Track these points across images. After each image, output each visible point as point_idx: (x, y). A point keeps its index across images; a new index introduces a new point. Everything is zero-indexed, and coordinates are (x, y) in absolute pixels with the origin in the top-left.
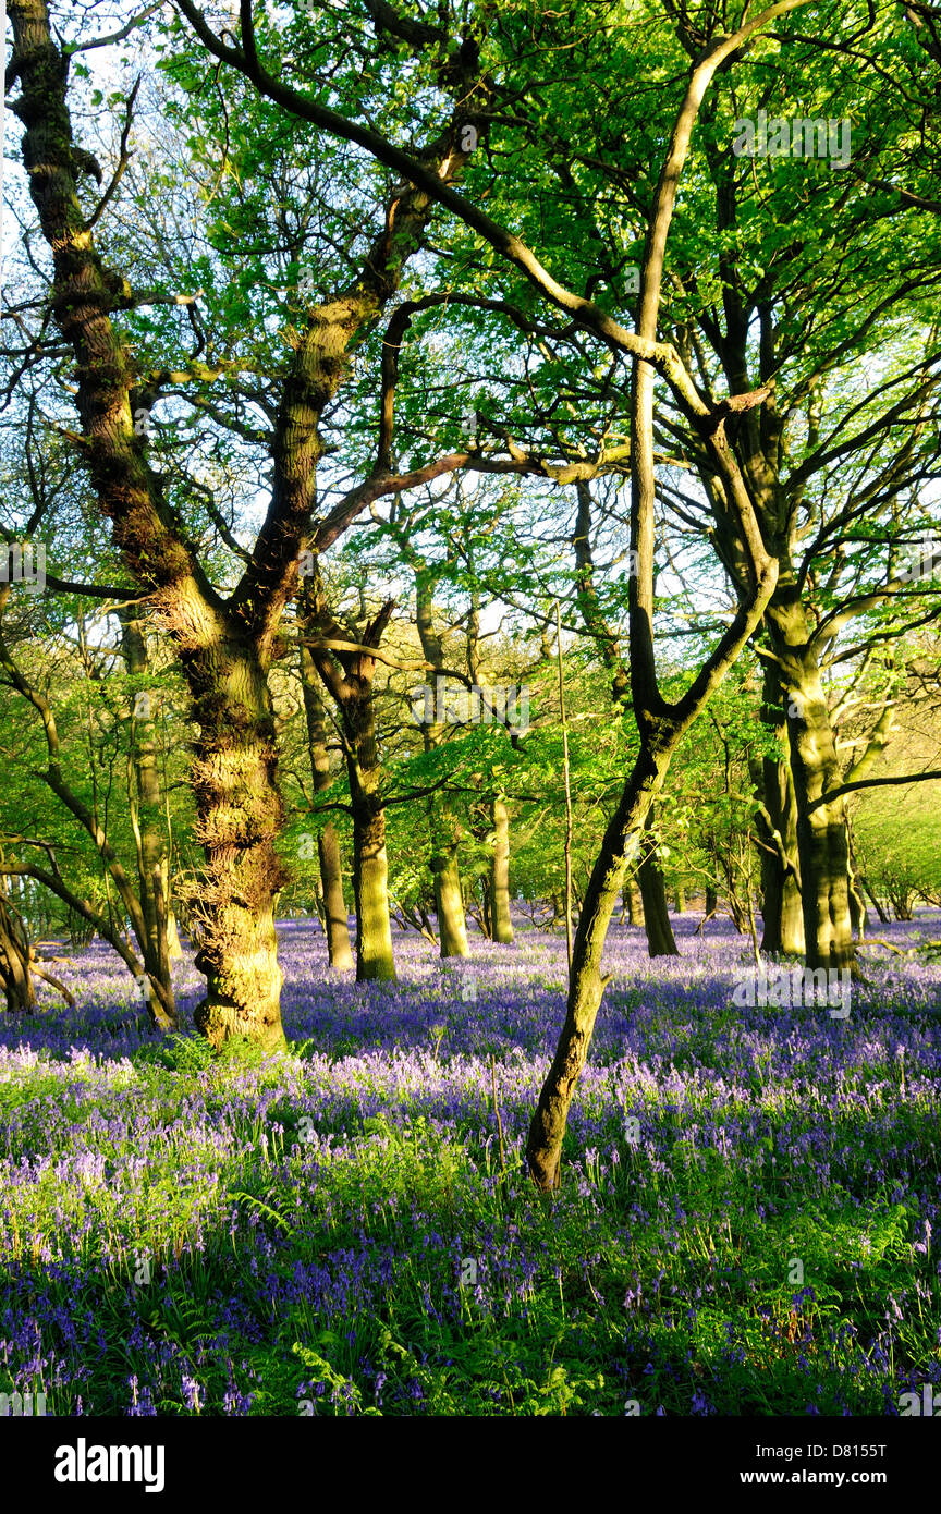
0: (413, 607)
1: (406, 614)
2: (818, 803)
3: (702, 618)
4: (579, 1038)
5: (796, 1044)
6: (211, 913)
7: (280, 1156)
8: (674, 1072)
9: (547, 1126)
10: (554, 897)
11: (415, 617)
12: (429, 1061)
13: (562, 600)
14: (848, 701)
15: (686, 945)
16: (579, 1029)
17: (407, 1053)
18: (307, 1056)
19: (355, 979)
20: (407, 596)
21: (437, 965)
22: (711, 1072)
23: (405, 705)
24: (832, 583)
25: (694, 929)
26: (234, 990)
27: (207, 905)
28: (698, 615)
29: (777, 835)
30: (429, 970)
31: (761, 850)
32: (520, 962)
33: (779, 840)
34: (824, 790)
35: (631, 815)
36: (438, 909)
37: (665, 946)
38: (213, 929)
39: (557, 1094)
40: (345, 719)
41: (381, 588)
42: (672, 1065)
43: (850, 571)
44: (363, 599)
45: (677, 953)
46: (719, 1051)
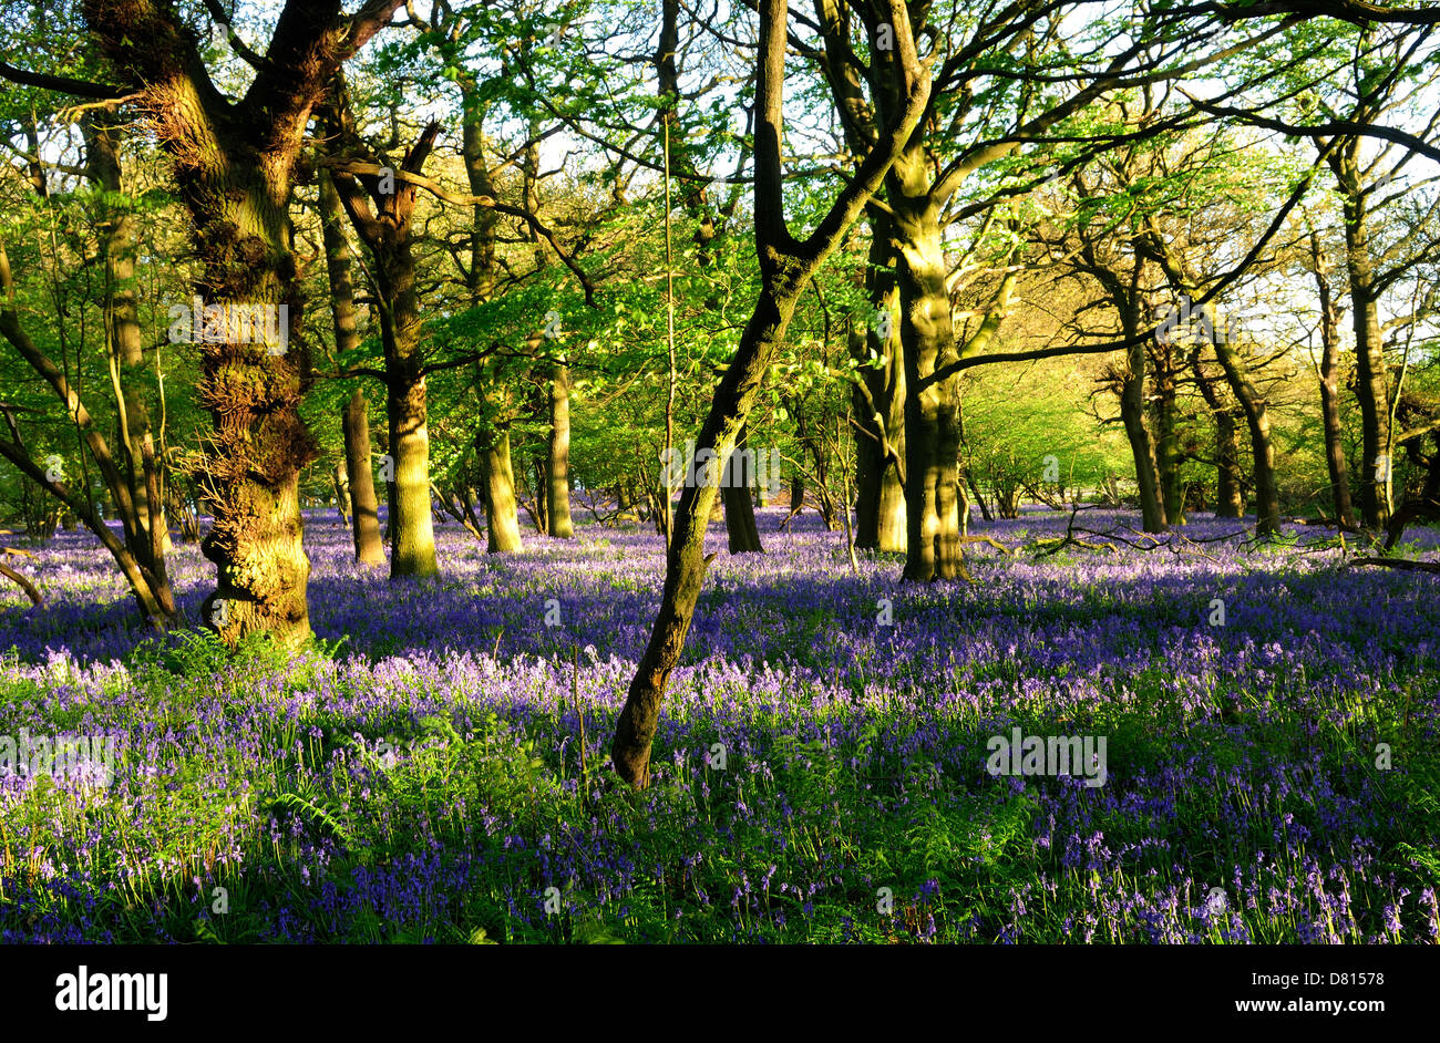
0: (459, 134)
1: (451, 142)
2: (929, 381)
3: (804, 162)
4: (676, 624)
5: (898, 643)
6: (222, 490)
7: (318, 764)
8: (768, 671)
9: (637, 722)
10: (618, 486)
11: (461, 146)
12: (487, 660)
13: (641, 133)
14: (965, 269)
15: (771, 542)
16: (677, 613)
17: (461, 654)
18: (342, 657)
19: (388, 576)
20: (453, 120)
21: (484, 560)
22: (808, 671)
23: (448, 254)
24: (955, 129)
25: (778, 525)
26: (252, 580)
27: (217, 480)
28: (800, 158)
29: (878, 417)
30: (474, 567)
31: (858, 436)
32: (582, 559)
33: (881, 424)
34: (936, 366)
35: (748, 369)
36: (486, 499)
37: (748, 542)
38: (226, 509)
39: (651, 687)
40: (378, 266)
41: (419, 109)
42: (766, 664)
43: (974, 115)
44: (395, 122)
45: (761, 550)
46: (813, 651)
